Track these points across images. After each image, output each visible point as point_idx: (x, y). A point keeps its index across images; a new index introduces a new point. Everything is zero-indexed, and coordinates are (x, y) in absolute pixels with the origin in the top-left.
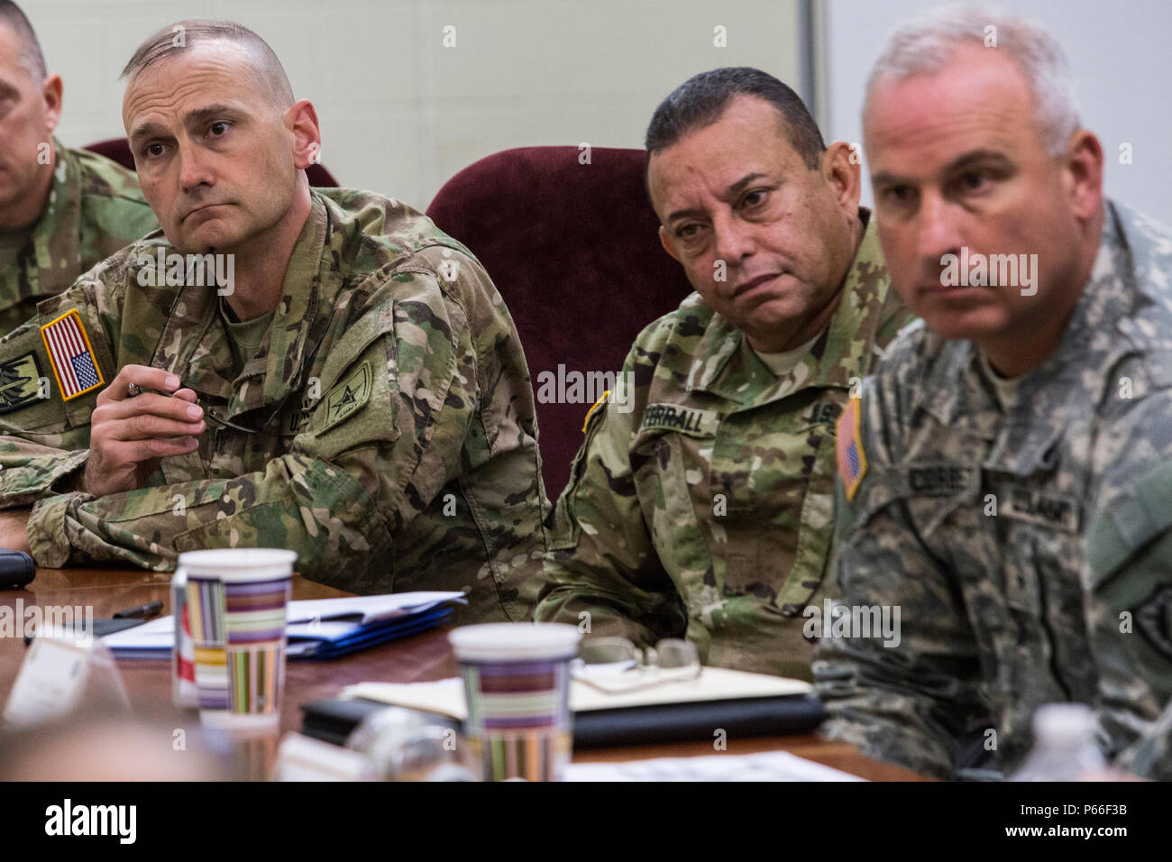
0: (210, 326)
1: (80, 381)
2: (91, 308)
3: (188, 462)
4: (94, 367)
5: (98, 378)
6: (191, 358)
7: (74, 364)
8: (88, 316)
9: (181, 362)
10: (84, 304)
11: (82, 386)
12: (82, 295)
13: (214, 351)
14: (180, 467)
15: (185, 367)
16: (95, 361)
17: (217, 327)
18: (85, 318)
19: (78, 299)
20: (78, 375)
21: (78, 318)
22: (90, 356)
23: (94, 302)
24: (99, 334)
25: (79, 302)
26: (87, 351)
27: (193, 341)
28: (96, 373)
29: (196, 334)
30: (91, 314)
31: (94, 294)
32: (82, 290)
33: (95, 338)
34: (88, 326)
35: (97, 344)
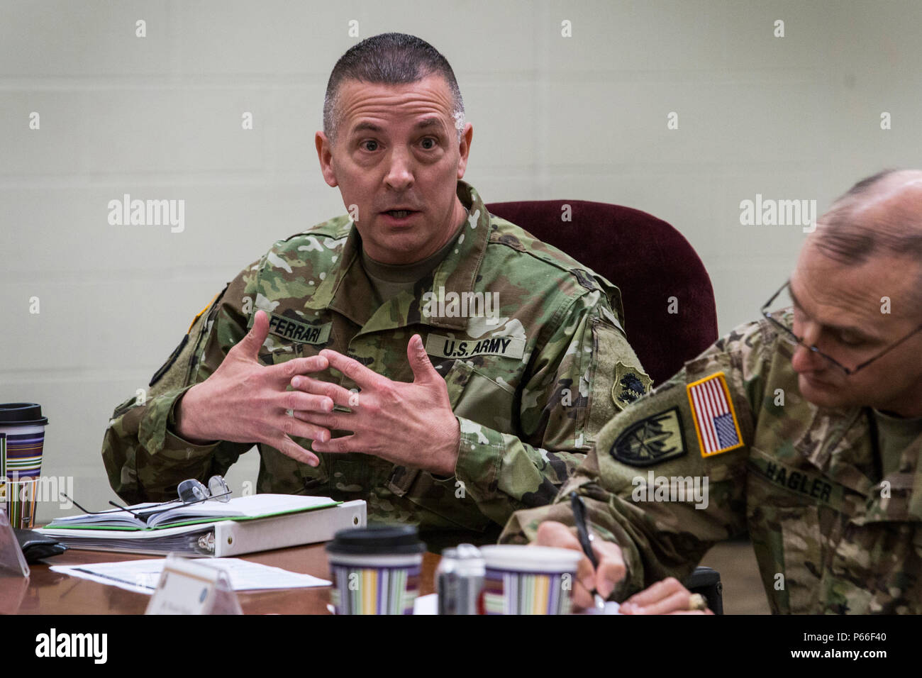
0: (855, 421)
1: (720, 440)
2: (736, 373)
3: (807, 532)
4: (735, 429)
5: (738, 440)
6: (833, 449)
7: (716, 423)
8: (733, 379)
9: (824, 451)
10: (729, 366)
11: (721, 445)
12: (729, 358)
13: (856, 446)
14: (800, 535)
15: (827, 457)
16: (736, 422)
17: (862, 423)
18: (730, 381)
19: (724, 362)
20: (719, 434)
21: (724, 381)
22: (732, 418)
23: (740, 367)
24: (743, 397)
25: (725, 365)
26: (730, 412)
27: (837, 433)
28: (736, 435)
29: (840, 427)
30: (735, 378)
31: (741, 359)
32: (729, 354)
33: (738, 402)
34: (733, 389)
35: (740, 408)
